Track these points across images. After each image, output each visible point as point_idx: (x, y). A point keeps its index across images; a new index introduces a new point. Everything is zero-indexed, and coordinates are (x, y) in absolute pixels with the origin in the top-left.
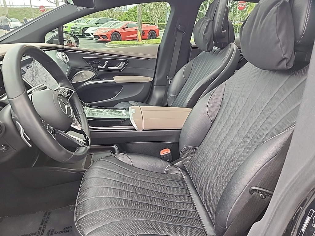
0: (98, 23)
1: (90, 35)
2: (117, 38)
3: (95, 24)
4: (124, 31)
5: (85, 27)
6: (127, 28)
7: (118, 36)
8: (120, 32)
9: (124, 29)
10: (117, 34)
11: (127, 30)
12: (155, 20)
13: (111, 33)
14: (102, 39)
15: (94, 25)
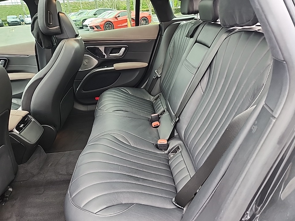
0: (96, 14)
1: (87, 26)
2: (110, 27)
3: (94, 16)
4: (117, 20)
5: (84, 18)
6: (119, 17)
7: (110, 26)
8: (112, 21)
9: (116, 18)
10: (110, 24)
11: (119, 19)
12: (149, 6)
13: (104, 23)
14: (96, 29)
15: (92, 17)
